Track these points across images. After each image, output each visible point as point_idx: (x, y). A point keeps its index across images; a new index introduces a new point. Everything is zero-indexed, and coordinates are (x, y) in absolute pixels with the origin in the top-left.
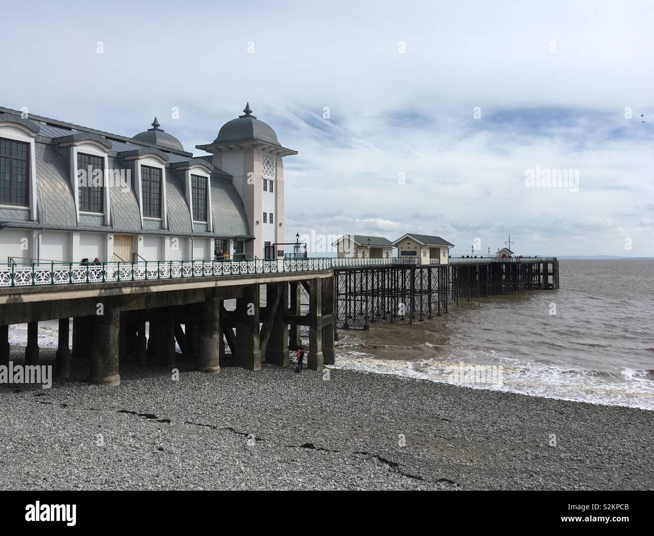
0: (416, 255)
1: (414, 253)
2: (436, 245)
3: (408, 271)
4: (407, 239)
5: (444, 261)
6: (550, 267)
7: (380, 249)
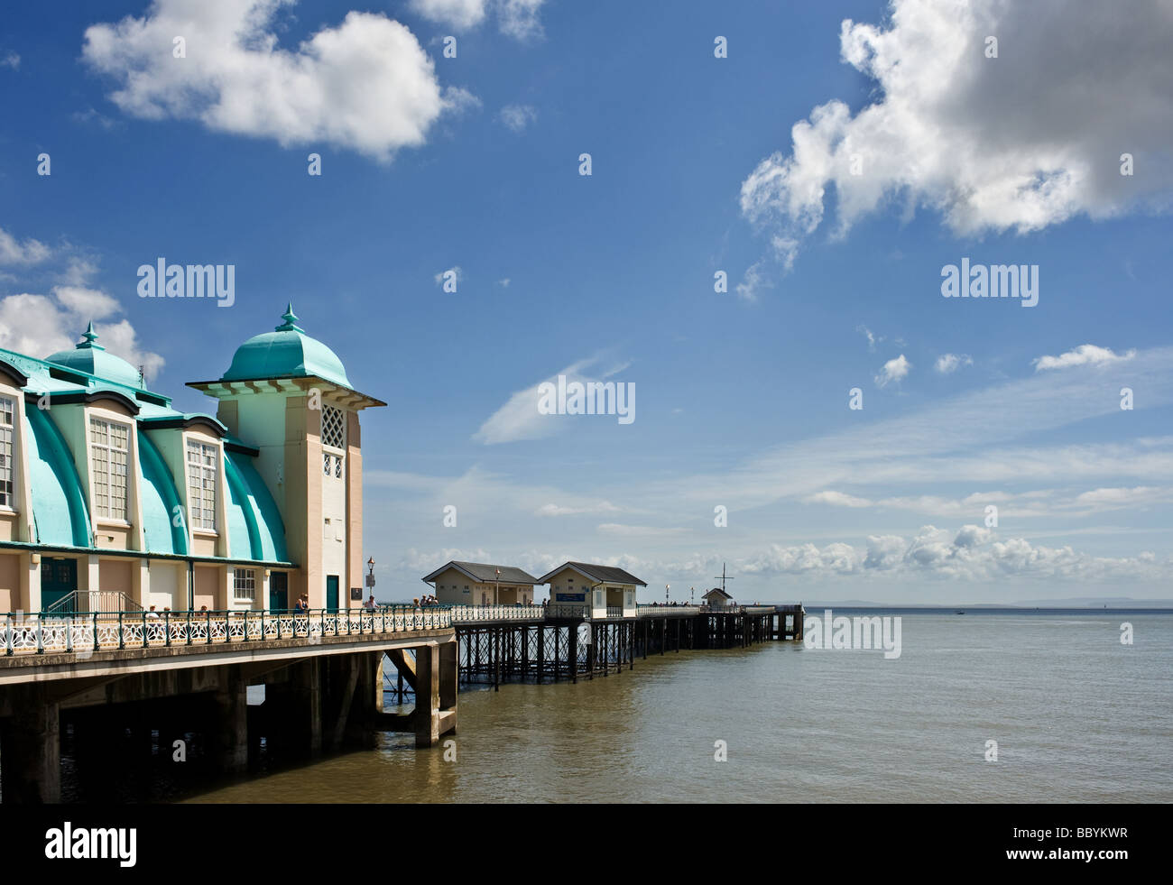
0: (584, 600)
1: (580, 598)
2: (619, 582)
3: (565, 631)
4: (568, 570)
5: (629, 613)
6: (790, 621)
7: (511, 589)
